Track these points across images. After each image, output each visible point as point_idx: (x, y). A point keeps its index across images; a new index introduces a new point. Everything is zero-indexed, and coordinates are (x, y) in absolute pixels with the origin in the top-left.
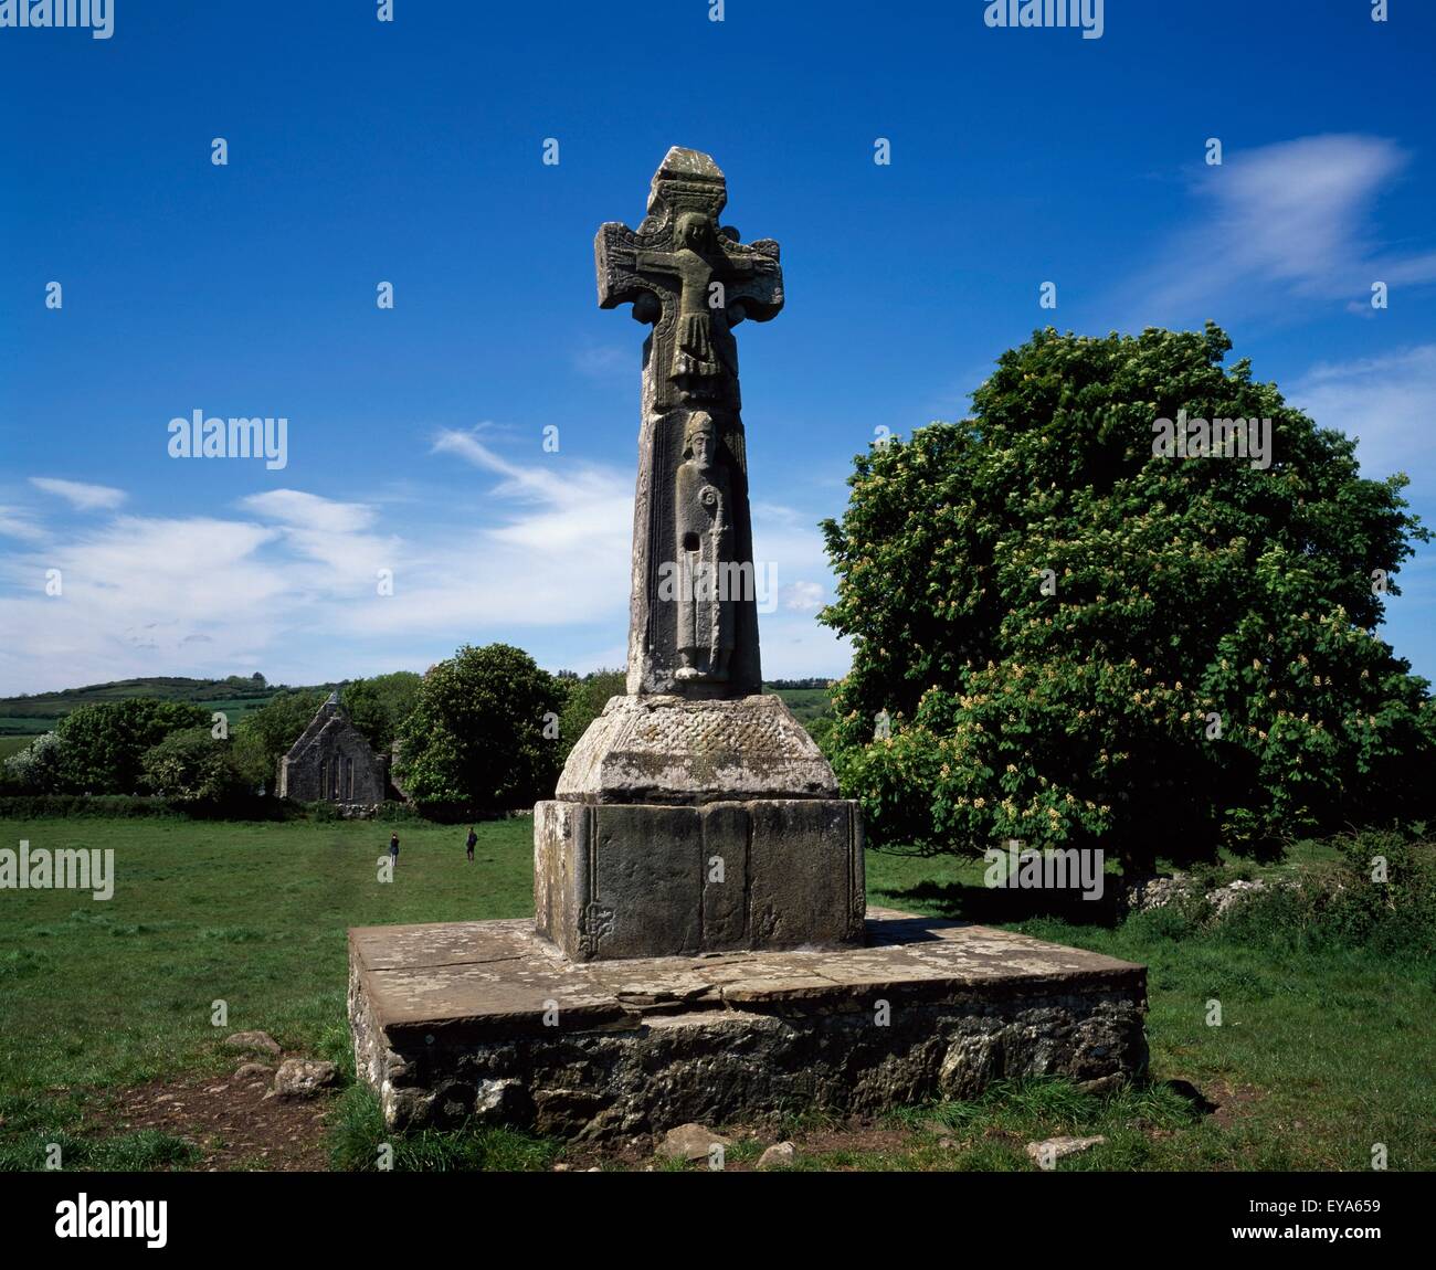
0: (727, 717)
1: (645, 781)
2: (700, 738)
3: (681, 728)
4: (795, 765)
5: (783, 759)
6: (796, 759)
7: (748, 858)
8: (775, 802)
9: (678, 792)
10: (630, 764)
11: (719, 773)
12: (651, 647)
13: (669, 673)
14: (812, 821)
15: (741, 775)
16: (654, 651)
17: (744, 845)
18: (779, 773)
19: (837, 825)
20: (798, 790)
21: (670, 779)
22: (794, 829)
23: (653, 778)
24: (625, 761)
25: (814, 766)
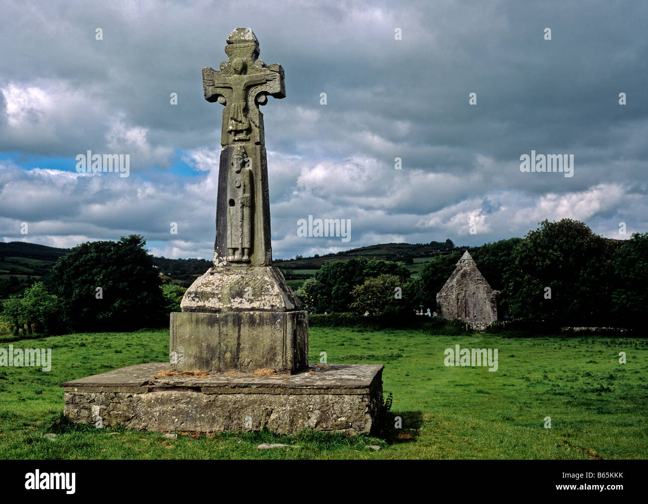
0: (242, 277)
1: (201, 304)
2: (227, 286)
3: (221, 281)
4: (266, 297)
5: (261, 294)
6: (267, 295)
7: (239, 336)
8: (252, 313)
9: (214, 307)
10: (196, 297)
11: (232, 300)
12: (218, 248)
13: (225, 258)
14: (268, 321)
15: (241, 301)
16: (219, 249)
17: (237, 331)
18: (258, 300)
19: (279, 322)
20: (265, 308)
21: (212, 303)
22: (259, 324)
23: (204, 302)
24: (194, 295)
25: (275, 297)
